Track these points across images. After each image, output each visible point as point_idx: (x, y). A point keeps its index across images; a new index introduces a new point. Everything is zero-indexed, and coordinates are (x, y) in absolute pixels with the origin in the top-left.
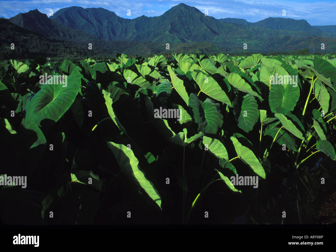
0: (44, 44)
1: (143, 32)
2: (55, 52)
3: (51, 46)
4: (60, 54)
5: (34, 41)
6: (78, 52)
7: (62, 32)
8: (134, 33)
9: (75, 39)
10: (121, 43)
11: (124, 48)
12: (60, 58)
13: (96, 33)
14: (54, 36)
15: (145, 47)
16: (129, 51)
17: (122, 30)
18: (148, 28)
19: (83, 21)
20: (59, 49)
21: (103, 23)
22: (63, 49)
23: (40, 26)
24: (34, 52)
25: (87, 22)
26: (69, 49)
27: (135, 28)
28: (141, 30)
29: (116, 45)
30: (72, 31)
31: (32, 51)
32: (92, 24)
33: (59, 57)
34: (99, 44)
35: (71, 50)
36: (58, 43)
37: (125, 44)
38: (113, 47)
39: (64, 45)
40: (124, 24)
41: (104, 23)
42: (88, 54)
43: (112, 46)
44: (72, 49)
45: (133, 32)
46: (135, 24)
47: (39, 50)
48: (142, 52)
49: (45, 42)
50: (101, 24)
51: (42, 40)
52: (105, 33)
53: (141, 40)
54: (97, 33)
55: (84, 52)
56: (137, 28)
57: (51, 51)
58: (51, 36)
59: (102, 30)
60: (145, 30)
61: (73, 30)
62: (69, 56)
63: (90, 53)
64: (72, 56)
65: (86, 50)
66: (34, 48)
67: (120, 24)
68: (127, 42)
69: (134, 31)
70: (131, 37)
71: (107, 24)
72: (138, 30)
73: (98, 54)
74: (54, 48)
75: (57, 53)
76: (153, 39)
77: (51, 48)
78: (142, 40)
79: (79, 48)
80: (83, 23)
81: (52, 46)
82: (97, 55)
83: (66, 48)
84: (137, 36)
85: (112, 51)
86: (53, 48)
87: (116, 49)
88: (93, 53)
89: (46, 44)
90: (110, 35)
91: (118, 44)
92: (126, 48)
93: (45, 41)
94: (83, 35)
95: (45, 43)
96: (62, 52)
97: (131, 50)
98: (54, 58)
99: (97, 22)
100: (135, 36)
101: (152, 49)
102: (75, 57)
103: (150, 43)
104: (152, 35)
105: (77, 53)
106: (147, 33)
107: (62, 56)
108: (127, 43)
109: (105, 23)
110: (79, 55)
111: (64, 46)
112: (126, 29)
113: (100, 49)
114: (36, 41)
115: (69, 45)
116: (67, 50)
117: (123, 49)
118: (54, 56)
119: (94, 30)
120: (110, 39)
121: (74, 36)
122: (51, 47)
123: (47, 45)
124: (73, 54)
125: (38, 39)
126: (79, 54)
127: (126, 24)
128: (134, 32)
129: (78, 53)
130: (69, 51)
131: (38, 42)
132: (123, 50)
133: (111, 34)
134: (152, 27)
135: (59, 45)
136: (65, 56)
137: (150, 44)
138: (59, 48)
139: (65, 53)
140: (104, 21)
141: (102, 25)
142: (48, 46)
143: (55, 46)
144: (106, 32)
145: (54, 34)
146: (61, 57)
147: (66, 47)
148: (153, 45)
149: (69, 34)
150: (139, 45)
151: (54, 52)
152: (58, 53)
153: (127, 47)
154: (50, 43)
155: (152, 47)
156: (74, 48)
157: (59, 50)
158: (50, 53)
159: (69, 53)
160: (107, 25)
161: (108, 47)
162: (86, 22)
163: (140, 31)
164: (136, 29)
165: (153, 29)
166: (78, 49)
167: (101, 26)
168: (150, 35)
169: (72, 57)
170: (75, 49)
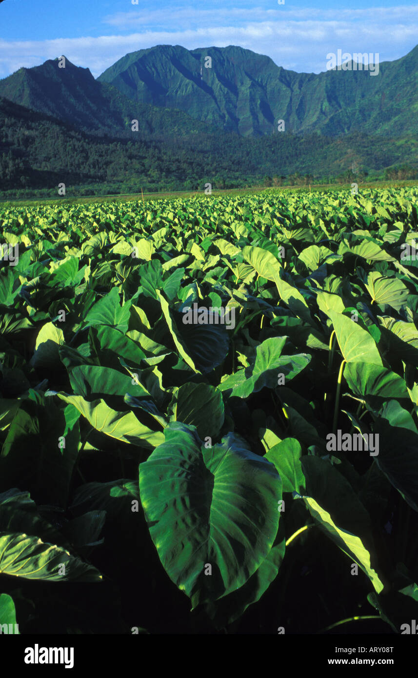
0: (74, 149)
1: (349, 109)
2: (102, 171)
3: (91, 153)
4: (113, 176)
5: (50, 141)
6: (162, 168)
7: (128, 116)
8: (322, 112)
9: (162, 133)
10: (283, 141)
11: (292, 156)
12: (112, 185)
13: (220, 116)
14: (110, 127)
15: (349, 150)
16: (302, 163)
17: (290, 106)
18: (363, 96)
19: (187, 85)
20: (111, 162)
21: (238, 87)
22: (123, 160)
23: (72, 100)
24: (46, 169)
25: (195, 86)
26: (137, 162)
27: (326, 100)
28: (342, 103)
29: (270, 146)
30: (156, 112)
31: (40, 167)
32: (210, 91)
33: (110, 182)
34: (223, 147)
35: (143, 165)
36: (111, 146)
37: (295, 144)
38: (260, 153)
39: (127, 150)
40: (296, 87)
41: (243, 89)
42: (189, 174)
43: (257, 151)
44: (146, 161)
45: (321, 109)
46: (327, 86)
47: (61, 166)
48: (340, 166)
49: (77, 144)
50: (234, 90)
51: (72, 137)
52: (245, 116)
53: (343, 131)
54: (222, 117)
55: (178, 168)
56: (332, 97)
57: (92, 166)
58: (100, 126)
59: (236, 107)
60: (354, 101)
61: (158, 109)
62: (137, 181)
63: (193, 170)
64: (145, 180)
65: (184, 162)
66: (47, 159)
67: (284, 88)
68: (299, 138)
69: (324, 107)
70: (315, 123)
71: (248, 91)
72: (334, 103)
73: (217, 172)
74: (100, 159)
75: (106, 172)
76: (376, 128)
77: (91, 160)
78: (346, 130)
79: (165, 156)
80: (186, 90)
81: (96, 152)
82: (213, 176)
83: (131, 160)
84: (332, 119)
85: (259, 163)
86: (96, 158)
87: (268, 158)
88: (203, 170)
89: (81, 149)
90: (258, 122)
91: (276, 143)
92: (296, 155)
93: (79, 140)
94: (185, 123)
95: (76, 147)
96: (121, 169)
97: (310, 160)
98: (96, 185)
99: (222, 87)
100: (327, 121)
101: (368, 155)
102: (153, 182)
103: (362, 138)
104: (374, 114)
105: (159, 172)
106: (360, 111)
107: (118, 181)
108: (299, 141)
109: (245, 89)
110: (163, 177)
111: (124, 152)
112: (301, 101)
113: (223, 158)
114: (55, 142)
115: (141, 150)
116: (132, 163)
117: (287, 158)
118: (97, 180)
119: (216, 107)
120: (258, 131)
121: (161, 125)
122: (93, 157)
123: (82, 152)
124: (146, 175)
125: (61, 135)
126: (164, 173)
127: (300, 87)
128: (324, 109)
129: (161, 170)
130: (138, 166)
131: (60, 143)
132: (287, 161)
133: (261, 117)
134: (376, 93)
135: (114, 151)
136: (127, 181)
137: (363, 143)
138: (113, 159)
139: (127, 172)
140: (242, 84)
141: (237, 94)
142: (85, 155)
143: (104, 153)
144: (248, 114)
145: (109, 122)
146: (114, 183)
147: (131, 157)
148: (373, 143)
149: (147, 122)
150: (332, 145)
151: (100, 168)
152: (109, 172)
153: (298, 152)
154: (90, 146)
155: (367, 151)
156: (152, 158)
157: (113, 164)
158: (89, 171)
159: (137, 172)
160: (250, 93)
161: (248, 154)
162: (193, 86)
163: (340, 106)
164: (329, 101)
165: (377, 97)
166: (163, 161)
167: (233, 96)
168: (370, 116)
169: (144, 182)
170: (156, 161)
